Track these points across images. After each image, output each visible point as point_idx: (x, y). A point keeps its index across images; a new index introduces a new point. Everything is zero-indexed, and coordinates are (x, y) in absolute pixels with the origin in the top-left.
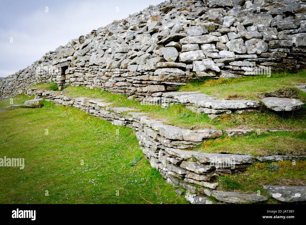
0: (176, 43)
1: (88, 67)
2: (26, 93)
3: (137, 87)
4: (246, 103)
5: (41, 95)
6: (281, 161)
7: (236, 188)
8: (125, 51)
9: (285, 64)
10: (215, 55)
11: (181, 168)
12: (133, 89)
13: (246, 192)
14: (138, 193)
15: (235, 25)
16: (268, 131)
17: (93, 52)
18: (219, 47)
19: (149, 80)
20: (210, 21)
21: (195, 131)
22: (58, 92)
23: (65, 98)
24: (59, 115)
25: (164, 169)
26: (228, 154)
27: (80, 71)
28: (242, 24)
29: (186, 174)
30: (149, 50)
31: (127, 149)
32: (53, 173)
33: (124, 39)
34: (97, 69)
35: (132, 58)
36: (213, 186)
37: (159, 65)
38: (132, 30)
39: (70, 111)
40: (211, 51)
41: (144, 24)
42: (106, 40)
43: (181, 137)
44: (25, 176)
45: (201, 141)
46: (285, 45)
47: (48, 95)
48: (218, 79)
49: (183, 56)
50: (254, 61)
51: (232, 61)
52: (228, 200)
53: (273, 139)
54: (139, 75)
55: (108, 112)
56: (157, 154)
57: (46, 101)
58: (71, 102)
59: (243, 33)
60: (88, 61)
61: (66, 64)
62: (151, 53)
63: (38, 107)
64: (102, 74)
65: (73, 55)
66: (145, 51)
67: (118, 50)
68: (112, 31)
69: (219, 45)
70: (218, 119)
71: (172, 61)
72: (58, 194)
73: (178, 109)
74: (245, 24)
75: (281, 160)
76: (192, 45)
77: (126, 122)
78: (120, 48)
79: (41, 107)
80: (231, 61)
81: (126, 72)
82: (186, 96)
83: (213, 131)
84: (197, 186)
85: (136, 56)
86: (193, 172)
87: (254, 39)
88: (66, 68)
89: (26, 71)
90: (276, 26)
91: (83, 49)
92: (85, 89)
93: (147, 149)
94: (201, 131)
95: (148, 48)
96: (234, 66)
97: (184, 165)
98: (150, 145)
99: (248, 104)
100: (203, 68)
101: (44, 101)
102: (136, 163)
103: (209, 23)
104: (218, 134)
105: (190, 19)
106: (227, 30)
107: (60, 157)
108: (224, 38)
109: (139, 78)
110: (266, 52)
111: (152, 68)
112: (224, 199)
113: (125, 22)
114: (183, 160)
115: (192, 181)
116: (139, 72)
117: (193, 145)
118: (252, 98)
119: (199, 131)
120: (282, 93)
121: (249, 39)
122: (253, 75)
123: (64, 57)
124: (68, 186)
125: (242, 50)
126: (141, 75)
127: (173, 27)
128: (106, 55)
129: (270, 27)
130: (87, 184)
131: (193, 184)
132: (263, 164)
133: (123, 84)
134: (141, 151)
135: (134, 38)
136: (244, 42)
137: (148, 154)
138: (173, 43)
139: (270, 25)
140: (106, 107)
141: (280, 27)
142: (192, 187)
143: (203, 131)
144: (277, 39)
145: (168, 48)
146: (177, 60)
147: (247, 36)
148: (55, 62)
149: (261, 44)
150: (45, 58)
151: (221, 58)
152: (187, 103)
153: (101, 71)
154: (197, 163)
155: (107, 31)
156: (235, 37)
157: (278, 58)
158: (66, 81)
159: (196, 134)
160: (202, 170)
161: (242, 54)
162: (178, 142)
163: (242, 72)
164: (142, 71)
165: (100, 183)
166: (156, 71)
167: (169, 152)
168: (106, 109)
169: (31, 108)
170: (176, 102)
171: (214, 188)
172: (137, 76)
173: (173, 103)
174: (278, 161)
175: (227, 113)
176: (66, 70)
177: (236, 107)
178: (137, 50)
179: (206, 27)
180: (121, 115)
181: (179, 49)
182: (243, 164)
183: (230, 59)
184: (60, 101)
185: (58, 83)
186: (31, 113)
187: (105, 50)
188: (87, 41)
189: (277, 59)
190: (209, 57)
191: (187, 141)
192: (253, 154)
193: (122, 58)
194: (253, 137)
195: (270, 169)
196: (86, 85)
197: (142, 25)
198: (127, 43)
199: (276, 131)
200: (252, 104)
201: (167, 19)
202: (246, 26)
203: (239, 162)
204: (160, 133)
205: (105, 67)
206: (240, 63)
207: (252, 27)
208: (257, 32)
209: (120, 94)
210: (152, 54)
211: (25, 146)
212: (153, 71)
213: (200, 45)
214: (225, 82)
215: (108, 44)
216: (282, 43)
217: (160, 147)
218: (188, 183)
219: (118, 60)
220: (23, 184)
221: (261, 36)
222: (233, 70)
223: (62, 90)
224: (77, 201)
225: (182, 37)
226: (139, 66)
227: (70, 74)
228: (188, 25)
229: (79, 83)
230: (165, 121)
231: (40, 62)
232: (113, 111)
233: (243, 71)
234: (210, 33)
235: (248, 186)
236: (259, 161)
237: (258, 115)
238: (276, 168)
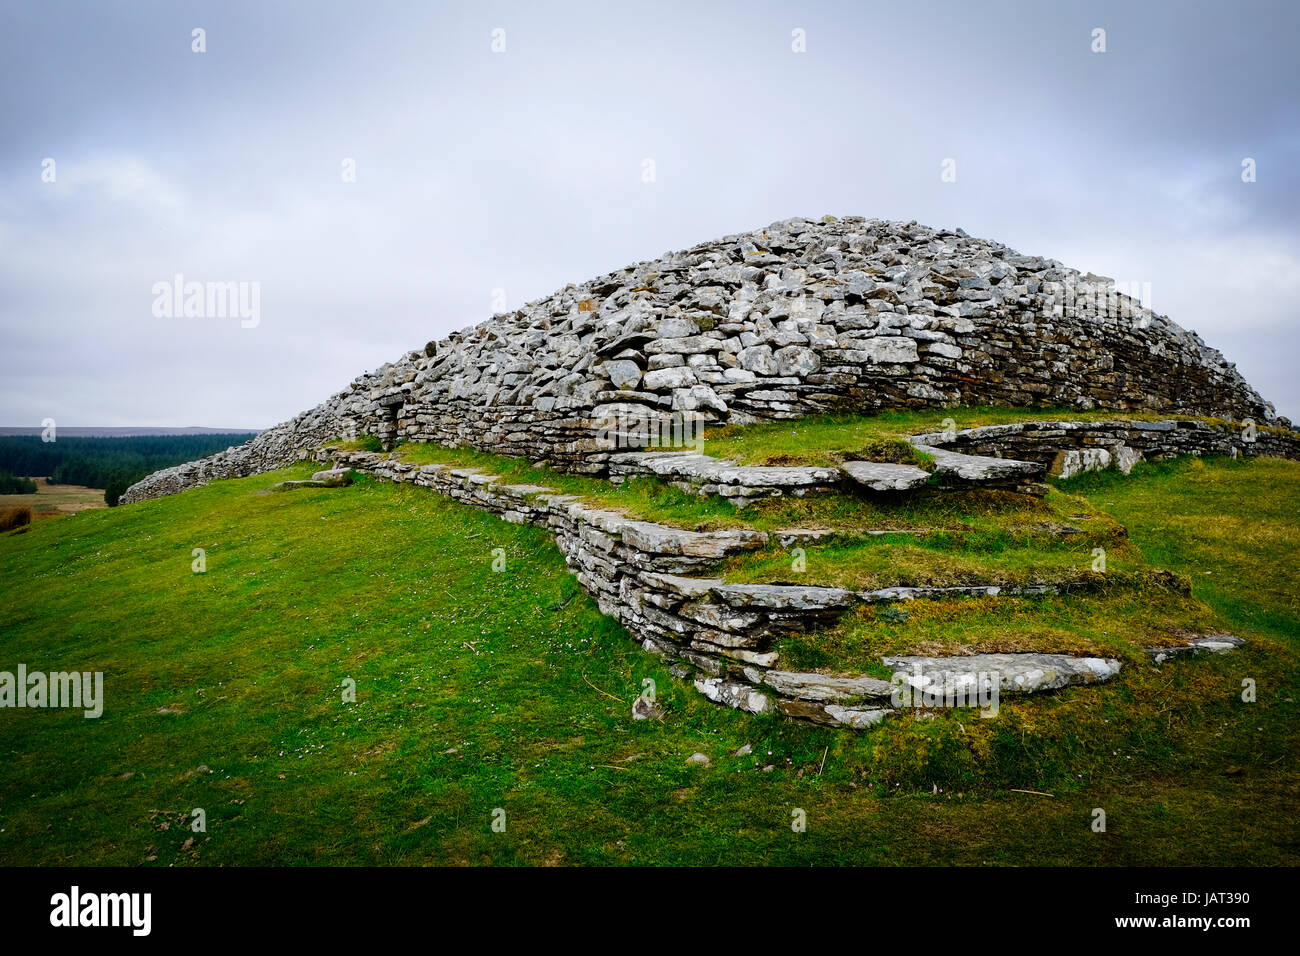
0: (636, 352)
1: (447, 404)
2: (315, 458)
3: (555, 442)
4: (813, 474)
5: (346, 462)
6: (910, 601)
7: (820, 664)
8: (526, 370)
9: (854, 397)
10: (716, 377)
11: (682, 619)
12: (545, 447)
13: (846, 674)
14: (579, 672)
15: (752, 317)
16: (865, 533)
17: (457, 373)
18: (725, 361)
19: (581, 429)
20: (704, 308)
21: (707, 534)
22: (383, 455)
23: (398, 467)
24: (387, 502)
25: (636, 619)
26: (792, 585)
27: (430, 411)
28: (766, 316)
29: (695, 632)
30: (580, 366)
31: (539, 572)
32: (380, 626)
33: (523, 345)
34: (467, 407)
35: (542, 384)
36: (766, 661)
37: (601, 396)
38: (536, 328)
39: (409, 494)
40: (708, 368)
41: (562, 318)
42: (484, 348)
43: (675, 547)
44: (317, 634)
45: (722, 555)
46: (852, 360)
47: (363, 460)
48: (722, 426)
49: (652, 378)
50: (793, 391)
51: (752, 390)
52: (806, 694)
53: (881, 552)
54: (559, 417)
55: (493, 495)
56: (615, 584)
57: (358, 474)
58: (412, 475)
59: (770, 334)
60: (446, 391)
61: (399, 398)
62: (584, 372)
63: (341, 486)
64: (477, 417)
65: (413, 380)
66: (570, 369)
67: (510, 367)
68: (495, 332)
69: (725, 357)
70: (753, 507)
71: (628, 388)
72: (396, 676)
73: (651, 488)
74: (772, 316)
75: (909, 597)
76: (669, 356)
77: (532, 515)
78: (515, 364)
79: (346, 486)
80: (748, 390)
81: (530, 412)
82: (667, 460)
83: (749, 534)
84: (725, 660)
85: (552, 378)
86: (715, 628)
87: (792, 347)
88: (400, 405)
89: (314, 414)
90: (833, 323)
91: (434, 366)
92: (439, 449)
93: (590, 575)
94: (721, 535)
95: (577, 362)
96: (755, 400)
97: (690, 612)
98: (596, 566)
99: (816, 475)
100: (693, 403)
101: (353, 473)
102: (563, 605)
103: (701, 314)
104: (759, 541)
105: (660, 306)
106: (738, 327)
107: (394, 591)
108: (733, 343)
109: (557, 424)
110: (818, 373)
111: (587, 403)
112: (796, 690)
113: (521, 316)
114: (687, 599)
115: (712, 648)
116: (558, 411)
117: (704, 564)
118: (820, 463)
119: (717, 534)
120: (878, 453)
121: (782, 347)
122: (792, 420)
123: (395, 384)
124: (417, 657)
125: (769, 369)
126: (564, 417)
127: (626, 320)
128: (485, 378)
129: (821, 323)
130: (459, 654)
131: (714, 655)
132: (873, 607)
133: (524, 436)
134: (574, 578)
135: (544, 343)
136: (773, 352)
137: (593, 584)
138: (631, 353)
139: (822, 320)
140: (488, 483)
141: (840, 324)
142: (711, 662)
143: (727, 534)
144: (836, 348)
145: (621, 362)
146: (641, 387)
147: (778, 339)
148: (375, 394)
149: (807, 356)
150: (354, 387)
151: (727, 383)
152: (673, 474)
153: (475, 411)
154: (721, 608)
155: (483, 333)
156: (755, 343)
157: (840, 386)
158: (399, 432)
159: (709, 541)
160: (737, 623)
161: (770, 376)
162: (670, 559)
163: (771, 413)
164: (563, 410)
165: (489, 650)
166: (596, 409)
167: (648, 581)
168: (489, 489)
169: (326, 487)
170: (644, 473)
171: (769, 665)
172: (554, 419)
173: (635, 476)
174: (903, 602)
175: (773, 494)
176: (400, 411)
177: (792, 481)
178: (551, 368)
179: (695, 320)
180: (523, 500)
181: (643, 365)
182: (831, 608)
183: (748, 386)
184: (388, 473)
185: (381, 436)
186: (326, 498)
187: (482, 369)
188: (441, 353)
189: (837, 388)
190: (704, 381)
191: (689, 557)
192: (848, 586)
193: (520, 384)
194: (835, 547)
195: (889, 620)
196: (441, 440)
197: (557, 319)
198: (528, 353)
199: (882, 532)
200: (826, 475)
201: (610, 307)
202: (775, 321)
203: (821, 604)
204: (625, 539)
205: (483, 403)
206: (766, 394)
207: (786, 323)
208: (797, 332)
209: (516, 457)
210: (585, 376)
211: (316, 567)
212: (590, 408)
213: (686, 356)
214: (737, 432)
215: (488, 357)
216: (848, 356)
217: (623, 568)
218: (701, 653)
219: (511, 387)
220: (315, 653)
221: (805, 340)
222: (753, 408)
223: (389, 450)
224: (441, 692)
225: (649, 340)
226: (558, 400)
227: (406, 418)
228: (659, 317)
229: (426, 436)
230: (626, 513)
231: (344, 396)
232: (504, 493)
233: (773, 410)
234: (705, 333)
235: (846, 659)
236: (864, 601)
237: (838, 499)
238: (901, 617)
